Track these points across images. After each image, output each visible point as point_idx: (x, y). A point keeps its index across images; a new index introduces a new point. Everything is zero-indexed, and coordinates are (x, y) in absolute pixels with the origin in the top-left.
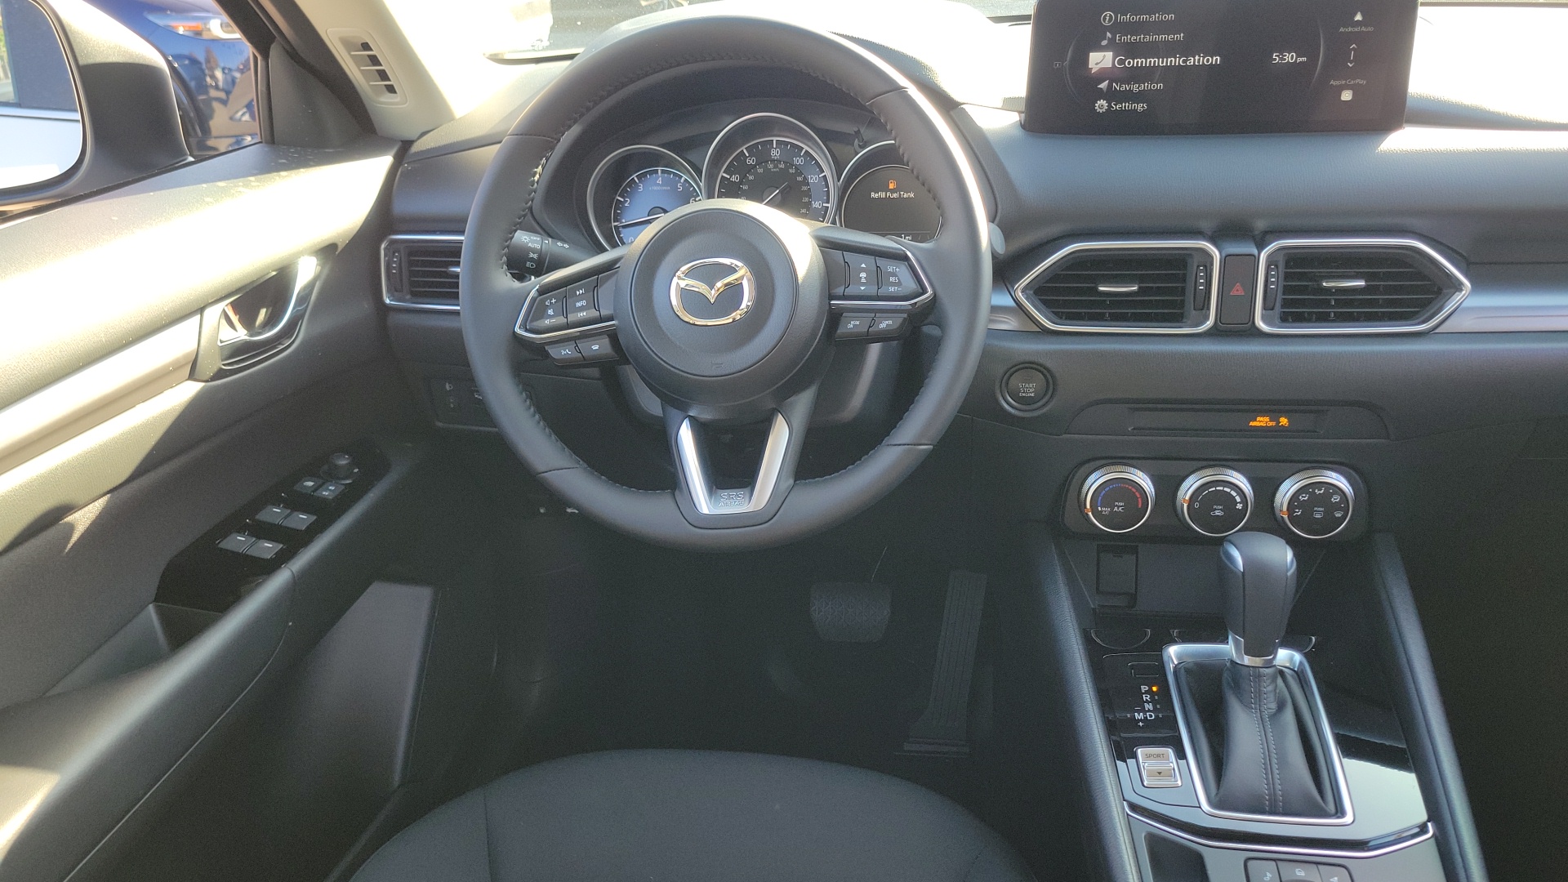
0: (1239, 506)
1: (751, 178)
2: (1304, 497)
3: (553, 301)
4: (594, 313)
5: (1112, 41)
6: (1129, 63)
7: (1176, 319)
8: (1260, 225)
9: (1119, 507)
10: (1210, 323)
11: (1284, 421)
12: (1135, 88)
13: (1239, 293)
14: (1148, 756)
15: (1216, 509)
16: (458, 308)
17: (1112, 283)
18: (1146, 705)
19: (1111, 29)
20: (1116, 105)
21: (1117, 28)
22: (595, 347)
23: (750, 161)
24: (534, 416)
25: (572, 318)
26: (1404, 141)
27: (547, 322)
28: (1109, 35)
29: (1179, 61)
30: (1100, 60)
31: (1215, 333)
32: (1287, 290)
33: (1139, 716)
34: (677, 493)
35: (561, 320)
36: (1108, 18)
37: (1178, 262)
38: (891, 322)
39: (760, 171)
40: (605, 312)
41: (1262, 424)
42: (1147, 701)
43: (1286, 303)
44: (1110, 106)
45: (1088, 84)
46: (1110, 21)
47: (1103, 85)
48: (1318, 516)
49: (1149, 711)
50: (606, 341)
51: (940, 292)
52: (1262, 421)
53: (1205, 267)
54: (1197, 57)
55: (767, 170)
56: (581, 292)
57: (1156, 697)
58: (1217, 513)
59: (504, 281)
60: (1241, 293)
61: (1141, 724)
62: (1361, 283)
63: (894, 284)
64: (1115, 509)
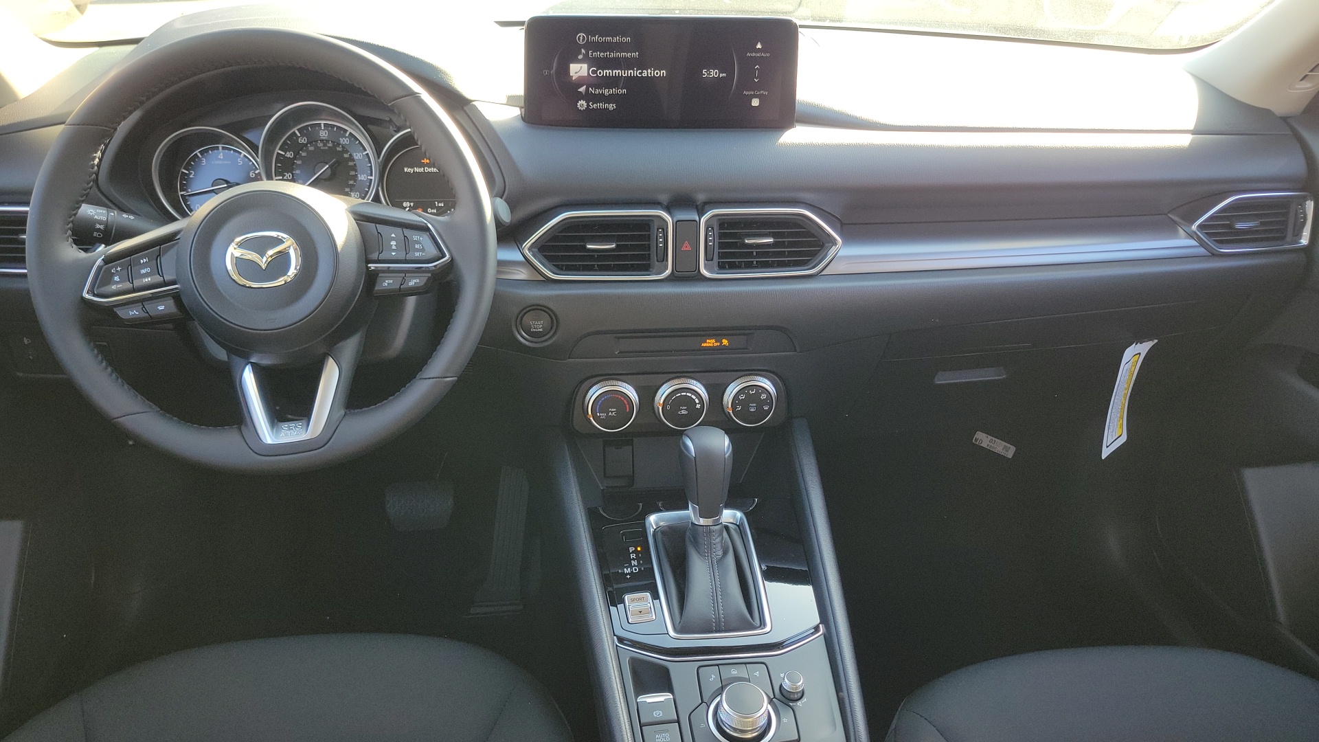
0: (698, 406)
1: (304, 154)
2: (742, 397)
3: (119, 269)
4: (158, 279)
5: (586, 55)
6: (600, 73)
7: (646, 268)
8: (701, 197)
9: (613, 412)
10: (668, 272)
11: (725, 342)
12: (606, 92)
13: (688, 249)
14: (633, 600)
15: (682, 409)
16: (26, 271)
17: (596, 242)
18: (633, 562)
19: (584, 46)
20: (593, 105)
21: (590, 46)
22: (161, 308)
23: (303, 140)
24: (106, 369)
25: (137, 283)
26: (796, 136)
27: (114, 287)
28: (583, 51)
29: (637, 73)
30: (578, 70)
31: (672, 279)
32: (721, 245)
33: (627, 571)
34: (243, 428)
35: (128, 285)
36: (581, 38)
37: (644, 225)
38: (418, 281)
39: (312, 148)
40: (167, 278)
41: (710, 345)
42: (634, 559)
43: (721, 256)
44: (588, 105)
45: (571, 89)
46: (583, 40)
47: (582, 89)
48: (753, 410)
49: (635, 566)
50: (171, 302)
51: (456, 257)
52: (710, 343)
53: (663, 229)
54: (649, 71)
55: (317, 148)
56: (145, 260)
57: (640, 555)
58: (683, 412)
59: (71, 253)
60: (689, 248)
61: (628, 577)
62: (771, 240)
63: (418, 250)
64: (610, 414)
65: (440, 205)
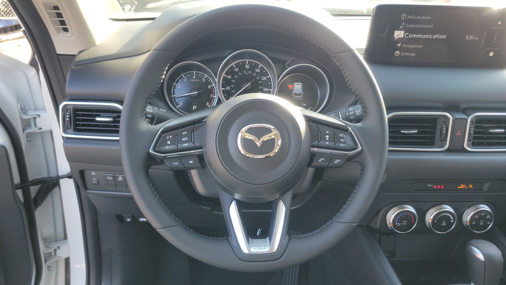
0: (452, 221)
1: (236, 77)
2: (477, 217)
3: (171, 137)
4: (191, 145)
5: (404, 27)
6: (410, 36)
7: (432, 144)
9: (405, 223)
10: (447, 146)
11: (471, 186)
12: (412, 47)
13: (459, 134)
15: (443, 223)
17: (406, 129)
19: (405, 21)
20: (403, 53)
21: (408, 21)
22: (191, 162)
23: (237, 70)
25: (180, 146)
27: (167, 147)
28: (403, 24)
29: (430, 37)
31: (449, 151)
32: (475, 133)
35: (174, 147)
36: (404, 17)
37: (434, 120)
39: (240, 74)
40: (197, 144)
41: (462, 187)
43: (475, 138)
44: (400, 54)
45: (393, 44)
46: (404, 18)
47: (399, 45)
48: (481, 224)
50: (197, 159)
52: (462, 186)
53: (445, 123)
54: (437, 35)
55: (243, 74)
56: (185, 133)
58: (444, 224)
59: (145, 126)
60: (460, 134)
62: (503, 130)
64: (403, 224)
65: (304, 105)
